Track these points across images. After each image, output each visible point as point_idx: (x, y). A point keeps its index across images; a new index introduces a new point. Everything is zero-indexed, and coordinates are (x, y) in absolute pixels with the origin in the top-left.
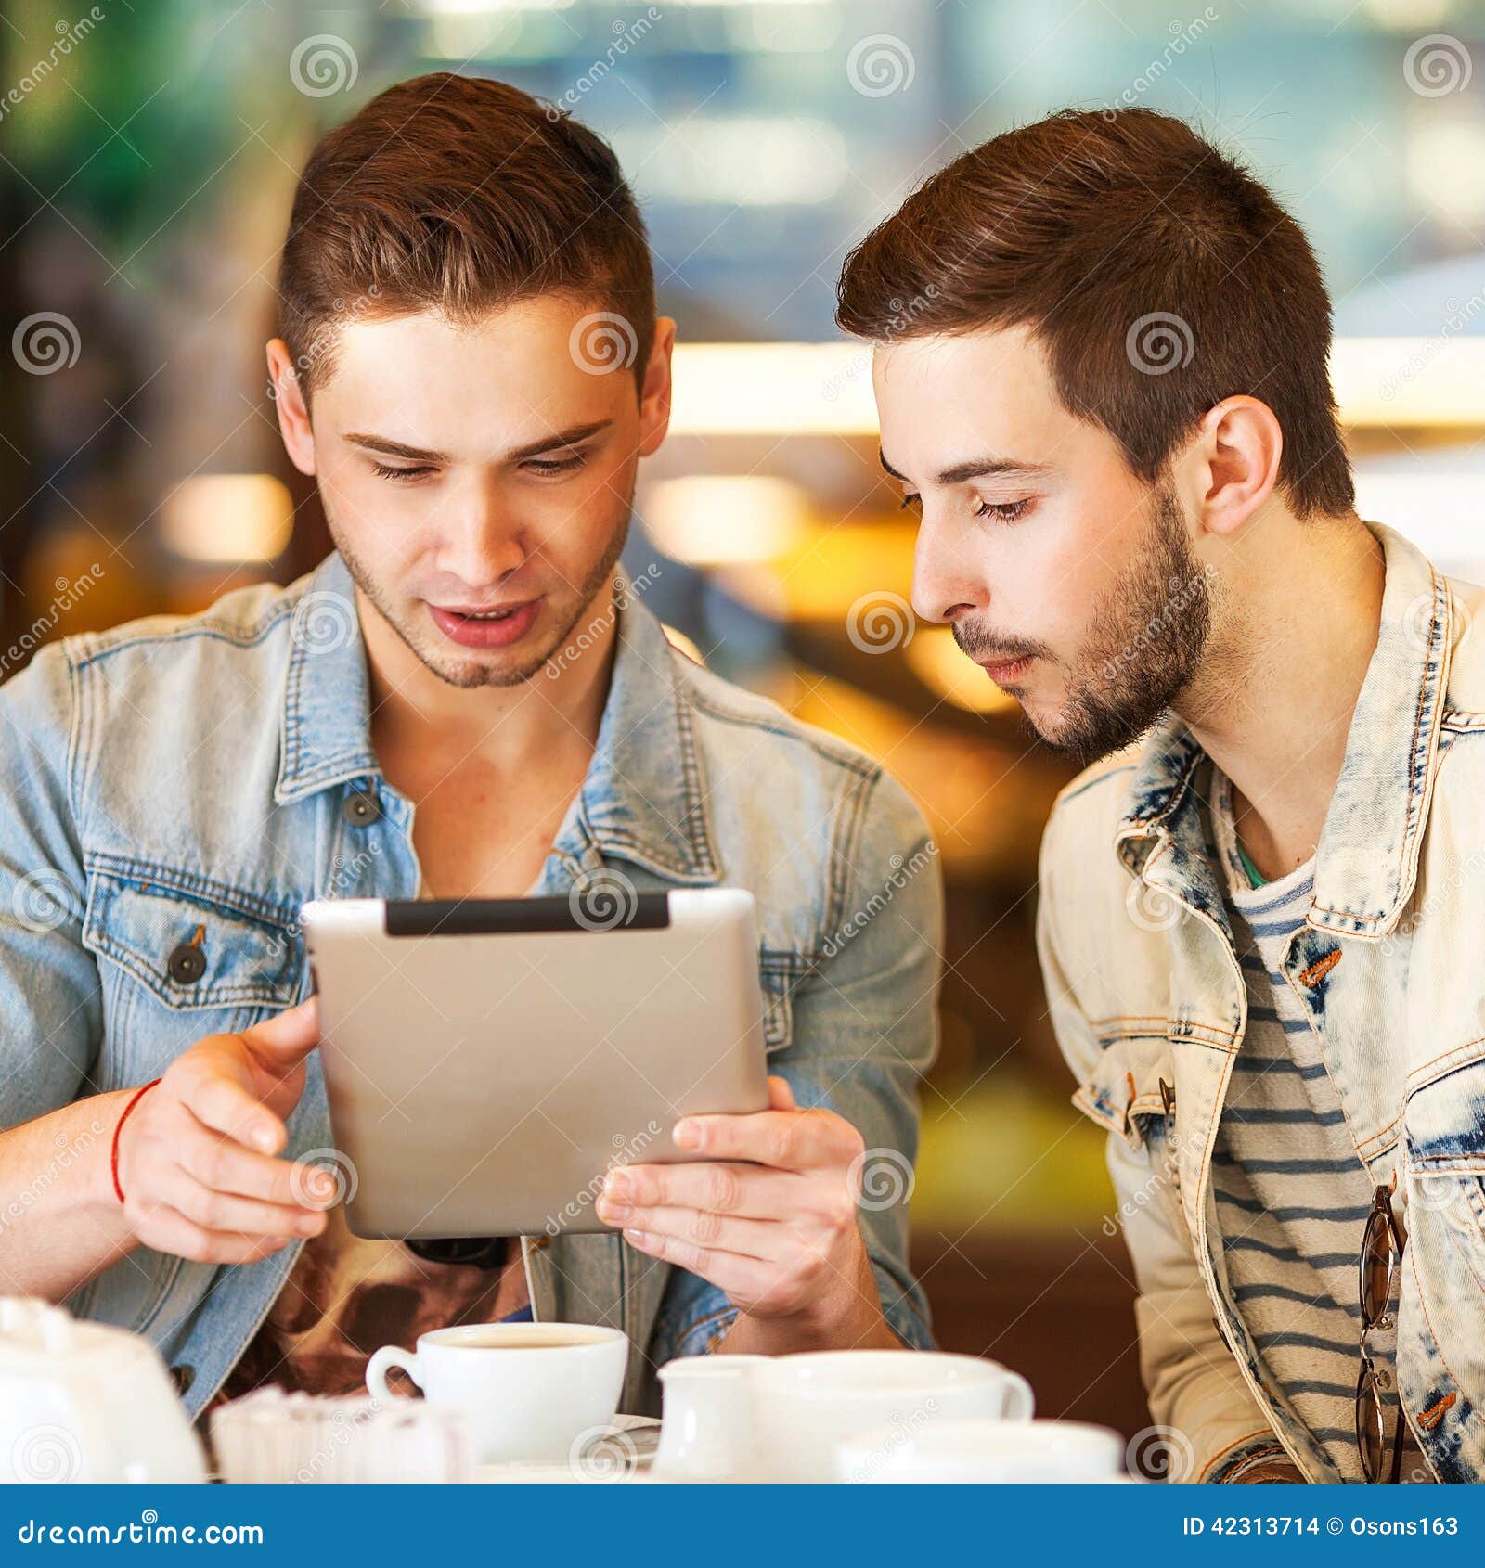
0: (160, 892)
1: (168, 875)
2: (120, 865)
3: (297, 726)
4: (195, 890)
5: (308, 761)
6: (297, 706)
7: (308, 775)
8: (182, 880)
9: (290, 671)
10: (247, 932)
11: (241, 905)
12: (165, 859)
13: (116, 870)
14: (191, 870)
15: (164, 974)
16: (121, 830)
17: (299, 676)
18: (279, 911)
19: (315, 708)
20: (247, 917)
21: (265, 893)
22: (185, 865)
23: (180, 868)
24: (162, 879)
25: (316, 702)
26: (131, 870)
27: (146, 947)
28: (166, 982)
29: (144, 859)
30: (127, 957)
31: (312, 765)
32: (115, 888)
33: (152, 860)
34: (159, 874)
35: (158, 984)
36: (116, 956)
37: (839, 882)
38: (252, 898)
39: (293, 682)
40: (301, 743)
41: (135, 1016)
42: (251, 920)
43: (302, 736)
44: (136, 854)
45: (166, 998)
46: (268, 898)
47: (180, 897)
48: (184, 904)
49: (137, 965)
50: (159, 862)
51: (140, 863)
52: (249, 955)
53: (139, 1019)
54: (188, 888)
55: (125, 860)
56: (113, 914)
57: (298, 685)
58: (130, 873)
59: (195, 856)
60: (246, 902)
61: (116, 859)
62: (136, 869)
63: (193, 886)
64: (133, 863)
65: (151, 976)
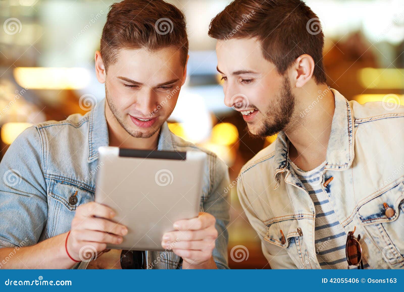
0: (66, 183)
1: (68, 180)
2: (57, 177)
3: (92, 145)
4: (74, 183)
5: (94, 152)
6: (91, 141)
7: (95, 155)
8: (71, 181)
9: (89, 133)
10: (86, 193)
11: (84, 187)
12: (67, 176)
13: (55, 178)
14: (73, 178)
15: (68, 202)
16: (56, 169)
17: (91, 134)
18: (93, 188)
19: (96, 141)
20: (86, 190)
21: (90, 184)
22: (72, 177)
23: (71, 178)
24: (67, 180)
25: (96, 139)
26: (59, 178)
27: (64, 196)
28: (69, 204)
29: (62, 176)
30: (59, 198)
31: (96, 153)
32: (55, 183)
33: (64, 176)
34: (66, 179)
35: (67, 205)
36: (56, 198)
37: (212, 180)
38: (87, 185)
39: (90, 135)
40: (93, 149)
41: (60, 213)
42: (87, 190)
43: (93, 147)
44: (60, 174)
45: (69, 208)
46: (90, 185)
47: (71, 185)
48: (72, 186)
49: (62, 200)
50: (66, 176)
51: (61, 177)
52: (87, 198)
53: (61, 214)
54: (73, 183)
55: (58, 176)
56: (55, 188)
57: (91, 136)
58: (59, 179)
59: (74, 175)
60: (86, 186)
61: (56, 176)
62: (60, 178)
63: (74, 182)
64: (60, 177)
65: (66, 203)
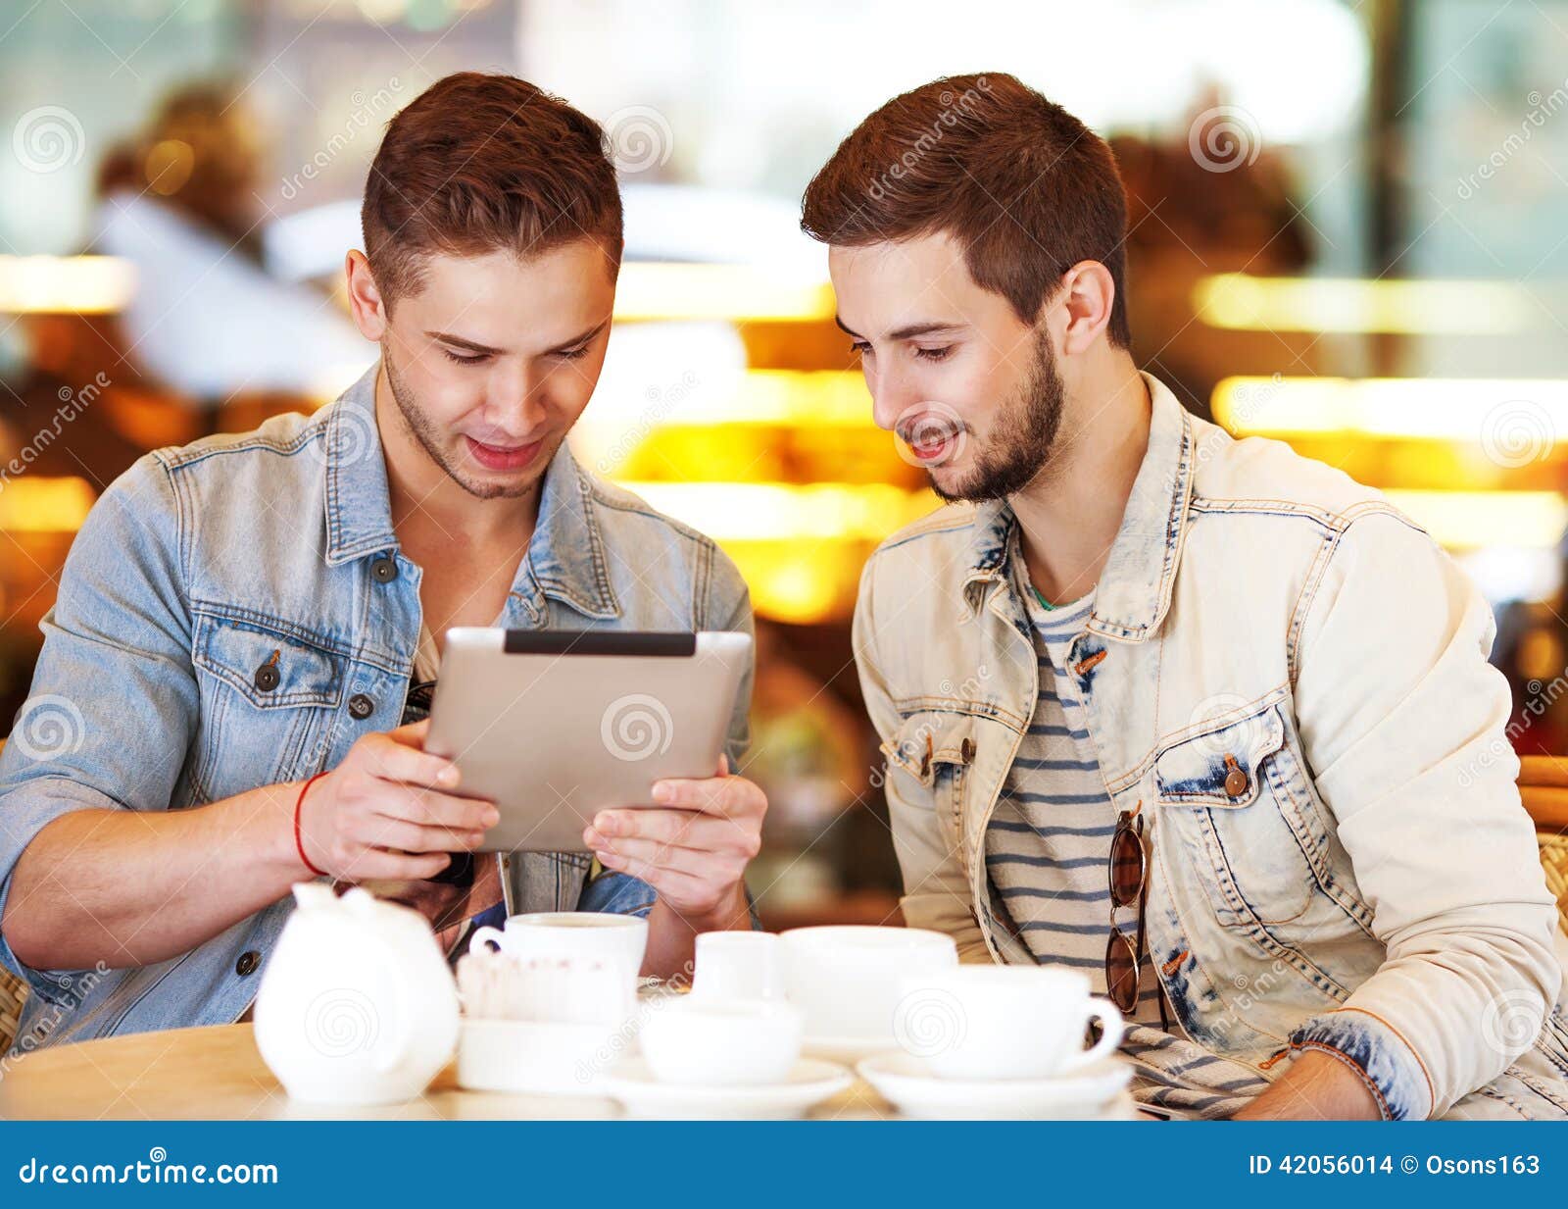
0: (247, 627)
1: (252, 616)
2: (219, 609)
3: (337, 513)
4: (270, 627)
5: (348, 537)
6: (336, 498)
7: (349, 547)
8: (262, 619)
10: (307, 655)
11: (302, 636)
12: (250, 606)
13: (215, 613)
14: (268, 612)
15: (253, 685)
16: (218, 585)
17: (336, 477)
18: (326, 640)
19: (351, 501)
20: (306, 645)
21: (317, 628)
22: (263, 609)
23: (260, 610)
24: (248, 619)
25: (351, 496)
26: (227, 612)
27: (240, 665)
28: (254, 690)
29: (235, 605)
30: (226, 672)
31: (352, 540)
32: (216, 626)
33: (240, 606)
34: (246, 615)
35: (249, 691)
36: (217, 671)
38: (309, 631)
39: (332, 481)
40: (341, 524)
42: (308, 647)
43: (343, 519)
44: (231, 600)
45: (254, 701)
46: (318, 631)
47: (261, 631)
48: (265, 635)
49: (234, 678)
50: (246, 607)
51: (232, 608)
52: (309, 671)
53: (231, 716)
54: (266, 625)
55: (221, 605)
56: (214, 643)
57: (336, 484)
58: (226, 615)
59: (269, 602)
60: (305, 635)
61: (216, 605)
62: (230, 612)
63: (269, 623)
64: (227, 607)
65: (244, 686)
